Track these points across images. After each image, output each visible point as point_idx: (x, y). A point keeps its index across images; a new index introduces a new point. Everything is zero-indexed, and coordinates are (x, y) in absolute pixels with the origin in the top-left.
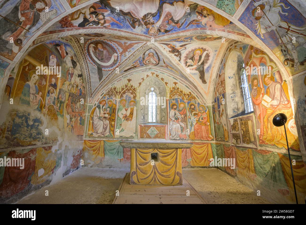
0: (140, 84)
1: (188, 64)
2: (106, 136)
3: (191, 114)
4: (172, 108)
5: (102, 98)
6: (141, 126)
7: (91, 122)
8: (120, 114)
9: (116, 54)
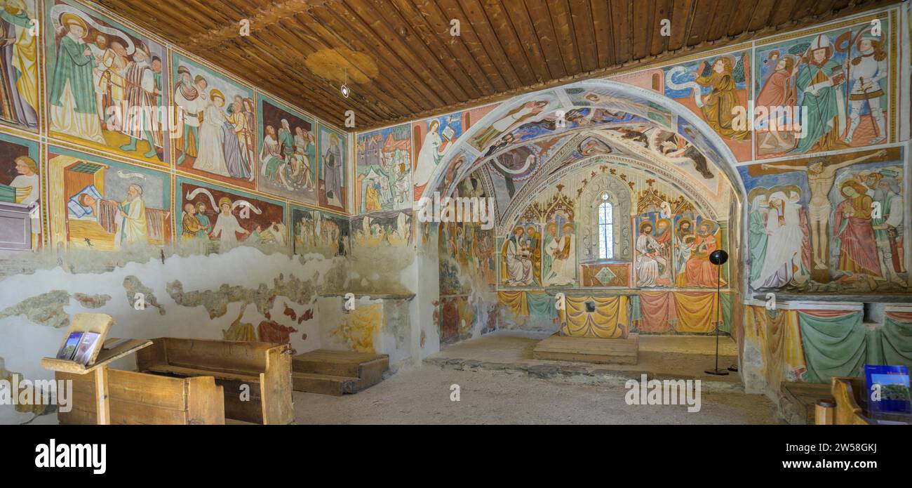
0: (580, 191)
1: (665, 149)
2: (530, 285)
3: (681, 241)
4: (642, 231)
5: (516, 224)
6: (584, 267)
7: (504, 263)
8: (548, 249)
9: (532, 156)
